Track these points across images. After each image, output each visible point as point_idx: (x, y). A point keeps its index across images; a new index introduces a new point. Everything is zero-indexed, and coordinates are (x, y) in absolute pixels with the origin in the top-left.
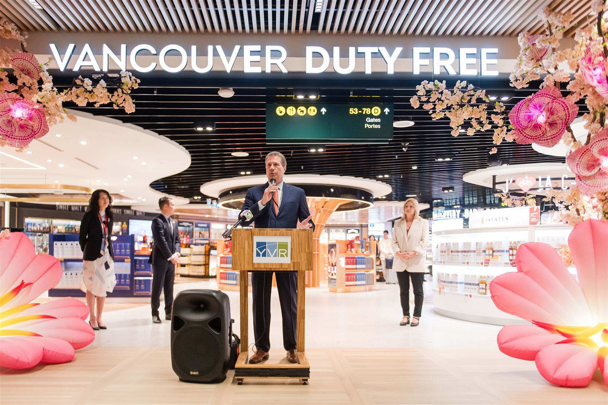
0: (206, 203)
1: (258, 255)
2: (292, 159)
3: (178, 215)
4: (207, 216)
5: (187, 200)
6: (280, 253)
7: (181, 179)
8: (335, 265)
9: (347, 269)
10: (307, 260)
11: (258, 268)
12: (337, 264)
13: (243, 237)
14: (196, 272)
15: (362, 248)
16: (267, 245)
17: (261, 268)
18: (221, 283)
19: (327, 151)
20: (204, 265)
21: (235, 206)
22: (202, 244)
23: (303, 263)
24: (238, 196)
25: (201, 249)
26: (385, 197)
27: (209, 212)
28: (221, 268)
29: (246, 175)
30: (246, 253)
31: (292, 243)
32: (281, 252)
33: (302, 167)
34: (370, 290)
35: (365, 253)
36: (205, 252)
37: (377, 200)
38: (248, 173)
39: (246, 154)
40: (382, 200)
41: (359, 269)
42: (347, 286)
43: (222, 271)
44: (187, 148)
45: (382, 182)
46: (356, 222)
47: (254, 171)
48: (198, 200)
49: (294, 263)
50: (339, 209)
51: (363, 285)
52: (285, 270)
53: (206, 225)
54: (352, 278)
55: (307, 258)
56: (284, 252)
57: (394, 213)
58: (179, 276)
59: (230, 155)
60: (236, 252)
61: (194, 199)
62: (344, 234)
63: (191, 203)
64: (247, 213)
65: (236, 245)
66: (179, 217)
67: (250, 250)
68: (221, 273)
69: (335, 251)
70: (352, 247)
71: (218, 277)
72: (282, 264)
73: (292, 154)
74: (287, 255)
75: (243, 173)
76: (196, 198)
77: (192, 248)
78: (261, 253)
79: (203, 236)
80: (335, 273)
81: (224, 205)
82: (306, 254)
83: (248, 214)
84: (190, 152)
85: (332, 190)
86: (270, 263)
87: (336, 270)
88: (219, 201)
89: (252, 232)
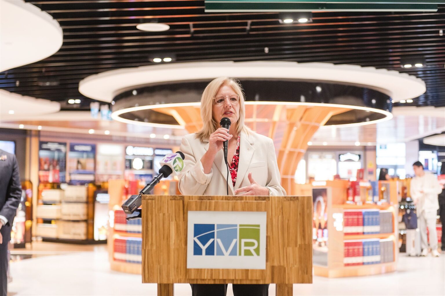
0: (89, 110)
1: (197, 251)
2: (249, 36)
3: (39, 131)
4: (91, 132)
5: (55, 106)
6: (243, 248)
7: (44, 70)
8: (325, 228)
9: (347, 234)
10: (300, 261)
11: (197, 280)
12: (329, 226)
13: (166, 215)
14: (69, 233)
15: (374, 194)
16: (216, 231)
17: (204, 280)
18: (115, 259)
19: (314, 21)
20: (86, 221)
21: (142, 116)
22: (82, 183)
23: (291, 268)
24: (149, 99)
25: (81, 192)
26: (411, 101)
27: (95, 125)
28: (117, 231)
29: (163, 63)
30: (172, 247)
31: (270, 226)
32: (247, 244)
33: (266, 50)
34: (389, 272)
35: (379, 203)
36: (88, 197)
37: (397, 105)
38: (168, 60)
39: (164, 27)
40: (406, 104)
41: (368, 233)
42: (348, 265)
43: (117, 236)
44: (55, 16)
45: (410, 75)
46: (355, 141)
47: (178, 56)
48: (75, 106)
49: (273, 267)
50: (330, 123)
51: (377, 263)
52: (254, 283)
53: (88, 148)
54: (356, 250)
55: (300, 258)
56: (252, 244)
57: (421, 128)
58: (40, 239)
59: (135, 28)
60: (152, 244)
61: (68, 104)
62: (334, 162)
63: (63, 109)
64: (173, 159)
65: (152, 229)
66: (42, 134)
67: (181, 240)
68: (116, 241)
69: (325, 201)
70: (355, 194)
71: (110, 243)
72: (247, 271)
73: (248, 28)
74: (257, 251)
75: (157, 60)
76: (71, 101)
77: (63, 190)
78: (204, 248)
79: (84, 167)
80: (325, 242)
81: (123, 116)
82: (297, 249)
83: (175, 162)
84: (61, 24)
85: (319, 89)
86: (223, 270)
87: (328, 236)
88: (114, 108)
89: (186, 203)
